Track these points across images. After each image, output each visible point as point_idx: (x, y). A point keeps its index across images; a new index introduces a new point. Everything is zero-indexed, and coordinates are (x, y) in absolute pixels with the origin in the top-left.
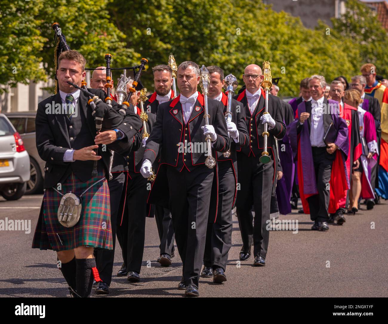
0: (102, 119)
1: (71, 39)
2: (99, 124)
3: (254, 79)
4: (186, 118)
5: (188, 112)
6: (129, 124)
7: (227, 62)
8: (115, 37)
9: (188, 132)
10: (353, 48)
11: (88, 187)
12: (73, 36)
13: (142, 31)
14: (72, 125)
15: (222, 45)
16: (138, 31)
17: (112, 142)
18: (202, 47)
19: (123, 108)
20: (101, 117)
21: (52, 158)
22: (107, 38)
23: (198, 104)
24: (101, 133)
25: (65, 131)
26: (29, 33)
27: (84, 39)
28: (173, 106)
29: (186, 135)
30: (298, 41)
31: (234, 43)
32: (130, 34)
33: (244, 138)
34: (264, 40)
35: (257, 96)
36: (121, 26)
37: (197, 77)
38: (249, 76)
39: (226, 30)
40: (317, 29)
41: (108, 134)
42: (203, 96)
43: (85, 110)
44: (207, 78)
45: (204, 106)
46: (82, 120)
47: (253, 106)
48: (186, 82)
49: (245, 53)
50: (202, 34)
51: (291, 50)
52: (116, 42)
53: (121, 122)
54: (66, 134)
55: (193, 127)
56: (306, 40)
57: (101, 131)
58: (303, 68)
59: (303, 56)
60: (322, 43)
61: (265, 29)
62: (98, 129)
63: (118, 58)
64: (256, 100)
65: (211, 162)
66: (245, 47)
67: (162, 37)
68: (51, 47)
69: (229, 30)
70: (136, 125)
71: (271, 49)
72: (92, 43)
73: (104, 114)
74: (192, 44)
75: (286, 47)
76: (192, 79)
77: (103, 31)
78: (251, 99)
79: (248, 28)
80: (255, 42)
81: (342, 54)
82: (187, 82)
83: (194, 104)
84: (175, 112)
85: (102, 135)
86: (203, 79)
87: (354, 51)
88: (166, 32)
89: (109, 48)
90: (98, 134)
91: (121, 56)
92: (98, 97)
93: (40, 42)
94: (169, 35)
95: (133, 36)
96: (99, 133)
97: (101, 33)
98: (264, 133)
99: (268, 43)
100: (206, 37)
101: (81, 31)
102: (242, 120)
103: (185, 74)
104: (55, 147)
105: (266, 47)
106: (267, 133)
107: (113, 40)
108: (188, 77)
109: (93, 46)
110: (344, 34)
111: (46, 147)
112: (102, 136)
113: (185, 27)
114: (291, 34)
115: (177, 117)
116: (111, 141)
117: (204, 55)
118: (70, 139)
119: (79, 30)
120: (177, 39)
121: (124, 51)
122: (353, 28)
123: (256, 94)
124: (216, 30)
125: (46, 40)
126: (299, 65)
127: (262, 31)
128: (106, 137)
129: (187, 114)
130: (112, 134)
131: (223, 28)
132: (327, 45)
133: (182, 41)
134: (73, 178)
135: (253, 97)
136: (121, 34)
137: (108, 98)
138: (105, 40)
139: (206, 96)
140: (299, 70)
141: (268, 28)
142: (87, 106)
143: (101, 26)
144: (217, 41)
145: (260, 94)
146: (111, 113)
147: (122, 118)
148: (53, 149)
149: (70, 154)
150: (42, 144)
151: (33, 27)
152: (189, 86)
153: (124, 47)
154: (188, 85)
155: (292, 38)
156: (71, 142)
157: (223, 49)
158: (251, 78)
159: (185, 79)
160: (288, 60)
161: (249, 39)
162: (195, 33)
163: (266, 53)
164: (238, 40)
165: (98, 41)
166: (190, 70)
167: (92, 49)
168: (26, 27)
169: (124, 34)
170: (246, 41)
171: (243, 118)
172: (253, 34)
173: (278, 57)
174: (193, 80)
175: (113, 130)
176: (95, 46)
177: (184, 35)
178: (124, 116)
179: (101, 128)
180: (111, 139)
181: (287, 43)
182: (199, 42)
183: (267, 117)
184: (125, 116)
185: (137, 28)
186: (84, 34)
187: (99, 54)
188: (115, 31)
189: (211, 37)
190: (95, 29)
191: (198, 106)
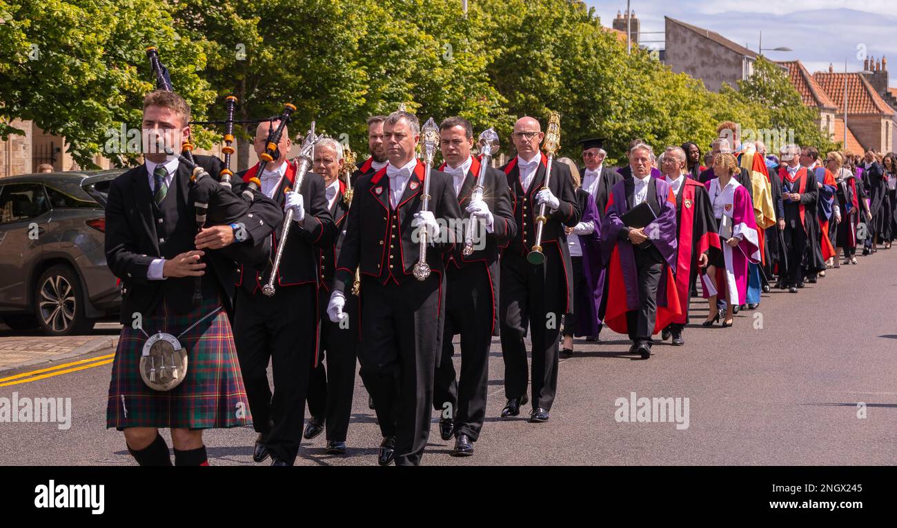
0: (206, 206)
1: (447, 105)
2: (201, 214)
3: (529, 139)
4: (394, 200)
5: (398, 191)
6: (257, 217)
7: (621, 128)
8: (497, 102)
9: (396, 222)
10: (762, 114)
11: (191, 325)
12: (449, 101)
13: (526, 96)
14: (163, 216)
15: (616, 110)
16: (522, 95)
17: (224, 245)
18: (594, 113)
19: (250, 189)
20: (204, 203)
21: (129, 275)
22: (487, 103)
23: (414, 178)
24: (205, 230)
25: (151, 228)
26: (400, 98)
27: (462, 104)
28: (376, 182)
29: (394, 226)
30: (701, 106)
31: (629, 109)
32: (512, 98)
33: (503, 225)
34: (662, 105)
35: (534, 163)
36: (503, 90)
37: (414, 136)
38: (521, 134)
39: (620, 93)
40: (721, 92)
41: (218, 232)
42: (424, 166)
43: (186, 192)
44: (434, 137)
45: (423, 182)
46: (178, 209)
47: (527, 179)
48: (395, 143)
49: (642, 119)
50: (594, 100)
51: (692, 116)
52: (497, 107)
53: (243, 212)
54: (153, 233)
55: (404, 214)
56: (710, 105)
57: (205, 227)
58: (707, 136)
59: (706, 123)
60: (727, 108)
61: (663, 93)
62: (199, 222)
63: (499, 126)
64: (533, 170)
65: (421, 271)
66: (641, 113)
67: (549, 102)
68: (425, 113)
69: (623, 94)
70: (271, 218)
71: (671, 115)
72: (471, 109)
73: (208, 196)
74: (582, 110)
75: (686, 113)
76: (405, 139)
77: (482, 96)
78: (525, 169)
79: (645, 92)
80: (652, 106)
81: (750, 120)
82: (397, 145)
83: (408, 179)
84: (379, 191)
85: (206, 233)
86: (427, 138)
87: (763, 117)
88: (553, 96)
89: (489, 114)
90: (201, 231)
91: (503, 123)
92: (202, 169)
93: (413, 108)
94: (556, 100)
95: (516, 101)
96: (203, 229)
97: (481, 98)
98: (538, 217)
99: (667, 109)
100: (598, 102)
101: (458, 96)
102: (504, 198)
103: (393, 132)
104: (135, 255)
105: (666, 113)
106: (544, 217)
107: (495, 106)
108: (399, 136)
109: (471, 112)
110: (751, 97)
111: (119, 255)
112: (207, 235)
113: (574, 91)
114: (693, 97)
115: (381, 198)
116: (223, 243)
117: (595, 122)
118: (159, 241)
119: (456, 94)
120: (566, 105)
121: (506, 118)
122: (762, 91)
123: (531, 161)
124: (608, 94)
125: (419, 105)
126: (701, 133)
127: (659, 95)
128: (214, 236)
129: (397, 194)
130: (223, 231)
131: (616, 91)
132: (733, 110)
133: (571, 106)
134: (165, 307)
135: (528, 166)
136: (503, 99)
137: (225, 171)
138: (485, 105)
139: (429, 165)
140: (701, 138)
141: (667, 91)
142: (189, 185)
143: (480, 90)
144: (610, 107)
145: (538, 162)
146: (222, 196)
147: (246, 205)
148: (131, 259)
149: (158, 267)
150: (113, 250)
151: (405, 91)
152: (401, 150)
153: (506, 113)
154: (399, 149)
155: (693, 103)
156: (161, 246)
157: (617, 116)
158: (524, 138)
159: (393, 139)
160: (690, 126)
161: (645, 103)
162: (586, 98)
163: (664, 119)
164: (633, 105)
165: (477, 107)
166: (401, 125)
167: (471, 115)
168: (397, 91)
169: (506, 98)
170: (642, 106)
171: (505, 195)
172: (651, 98)
173: (678, 124)
174: (407, 141)
175: (229, 224)
176: (474, 112)
177: (573, 100)
178: (251, 201)
179: (205, 220)
180: (223, 239)
181: (688, 108)
182: (589, 108)
183: (547, 195)
184: (252, 203)
185: (520, 92)
186: (461, 98)
187: (478, 121)
188: (496, 96)
189: (603, 103)
190: (473, 93)
191: (415, 182)
